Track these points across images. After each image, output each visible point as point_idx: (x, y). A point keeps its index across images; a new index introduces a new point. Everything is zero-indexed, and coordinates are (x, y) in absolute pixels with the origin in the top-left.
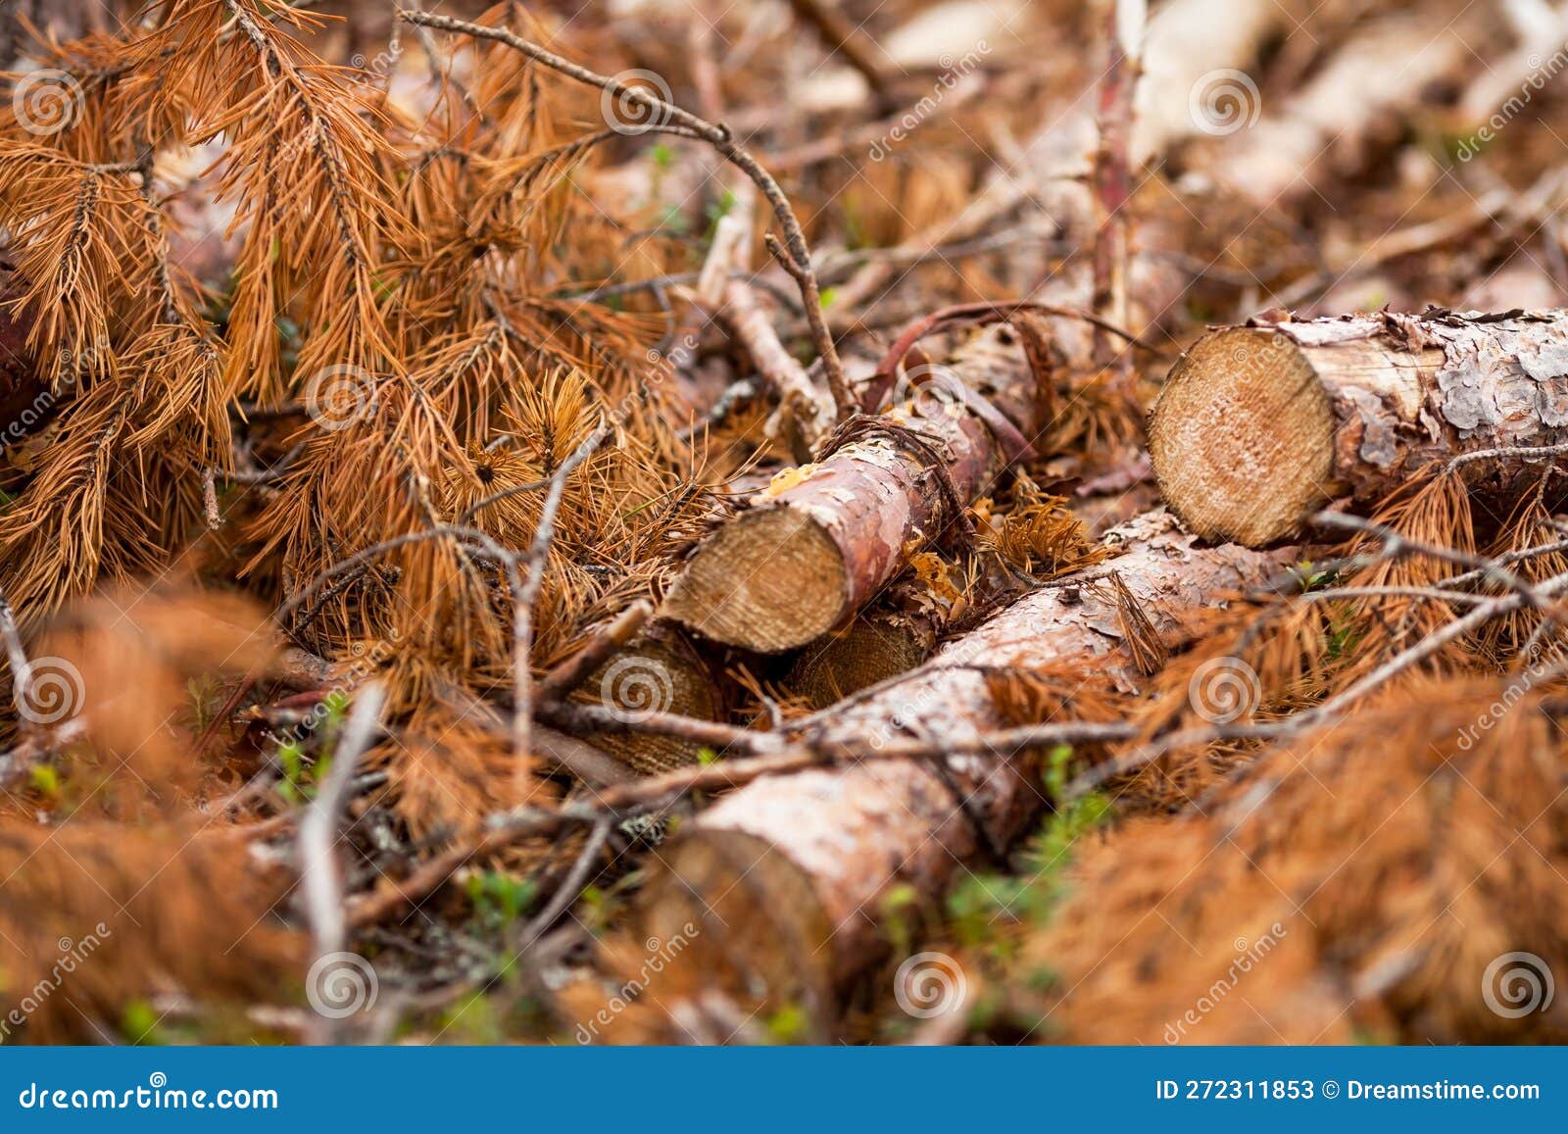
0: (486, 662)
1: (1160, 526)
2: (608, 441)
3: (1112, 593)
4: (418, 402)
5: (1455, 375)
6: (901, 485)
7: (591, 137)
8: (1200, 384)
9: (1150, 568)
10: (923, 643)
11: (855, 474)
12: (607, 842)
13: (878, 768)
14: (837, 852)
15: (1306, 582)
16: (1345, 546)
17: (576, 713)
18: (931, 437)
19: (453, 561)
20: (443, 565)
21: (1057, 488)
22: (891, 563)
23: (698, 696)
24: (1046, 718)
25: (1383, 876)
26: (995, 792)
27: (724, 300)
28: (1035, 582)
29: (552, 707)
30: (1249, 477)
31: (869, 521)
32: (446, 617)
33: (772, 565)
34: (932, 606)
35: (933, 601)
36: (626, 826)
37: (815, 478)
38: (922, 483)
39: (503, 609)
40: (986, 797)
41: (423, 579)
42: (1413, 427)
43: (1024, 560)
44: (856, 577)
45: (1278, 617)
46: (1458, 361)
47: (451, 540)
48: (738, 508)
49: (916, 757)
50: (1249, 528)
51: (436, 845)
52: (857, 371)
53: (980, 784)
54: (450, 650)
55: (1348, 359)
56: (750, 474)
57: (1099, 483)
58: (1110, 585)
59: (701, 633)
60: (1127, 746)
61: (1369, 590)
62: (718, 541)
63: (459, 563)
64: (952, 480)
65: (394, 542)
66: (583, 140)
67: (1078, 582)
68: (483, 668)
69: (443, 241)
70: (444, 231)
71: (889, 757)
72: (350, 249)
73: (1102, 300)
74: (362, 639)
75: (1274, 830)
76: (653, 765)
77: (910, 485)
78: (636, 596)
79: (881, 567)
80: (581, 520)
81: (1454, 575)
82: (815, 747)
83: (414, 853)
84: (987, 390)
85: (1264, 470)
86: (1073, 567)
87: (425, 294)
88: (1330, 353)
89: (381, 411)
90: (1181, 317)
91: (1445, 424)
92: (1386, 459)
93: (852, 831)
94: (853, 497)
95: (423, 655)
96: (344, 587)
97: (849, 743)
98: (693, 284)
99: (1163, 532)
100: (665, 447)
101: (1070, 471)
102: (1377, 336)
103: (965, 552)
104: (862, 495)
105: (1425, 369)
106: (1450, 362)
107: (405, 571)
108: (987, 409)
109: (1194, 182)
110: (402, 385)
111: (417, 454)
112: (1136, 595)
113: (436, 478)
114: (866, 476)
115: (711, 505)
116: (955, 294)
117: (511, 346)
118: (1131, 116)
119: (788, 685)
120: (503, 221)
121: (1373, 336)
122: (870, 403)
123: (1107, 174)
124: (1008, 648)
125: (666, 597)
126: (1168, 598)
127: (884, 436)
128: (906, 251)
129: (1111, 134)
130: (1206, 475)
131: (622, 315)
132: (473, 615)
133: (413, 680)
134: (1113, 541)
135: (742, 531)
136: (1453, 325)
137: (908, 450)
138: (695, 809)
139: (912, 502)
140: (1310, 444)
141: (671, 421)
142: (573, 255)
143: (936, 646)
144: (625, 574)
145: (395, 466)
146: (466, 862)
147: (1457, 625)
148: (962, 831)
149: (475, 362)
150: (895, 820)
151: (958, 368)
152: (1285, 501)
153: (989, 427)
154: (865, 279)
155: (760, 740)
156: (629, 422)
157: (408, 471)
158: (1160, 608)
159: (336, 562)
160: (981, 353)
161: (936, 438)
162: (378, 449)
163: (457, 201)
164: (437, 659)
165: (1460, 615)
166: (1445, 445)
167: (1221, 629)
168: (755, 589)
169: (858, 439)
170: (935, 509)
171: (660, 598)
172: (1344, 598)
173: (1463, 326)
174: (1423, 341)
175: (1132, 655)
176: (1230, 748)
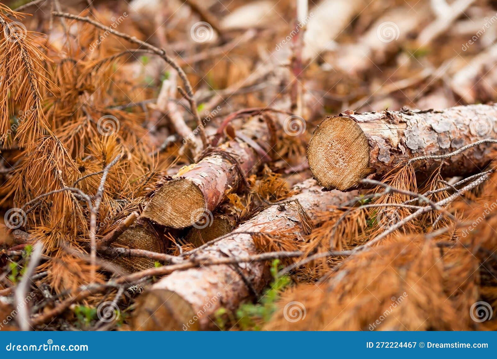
0: (82, 233)
1: (313, 184)
2: (125, 157)
3: (296, 206)
4: (58, 145)
5: (410, 131)
6: (224, 171)
7: (118, 54)
8: (324, 136)
9: (309, 198)
10: (232, 224)
11: (208, 167)
12: (123, 294)
13: (215, 268)
14: (200, 297)
15: (362, 202)
16: (374, 190)
17: (113, 250)
18: (235, 154)
19: (70, 199)
20: (67, 200)
21: (278, 171)
22: (221, 197)
23: (156, 244)
24: (273, 250)
25: (383, 302)
26: (255, 276)
27: (166, 108)
28: (270, 203)
29: (105, 248)
30: (341, 167)
31: (213, 183)
32: (68, 218)
33: (180, 199)
34: (235, 212)
35: (236, 210)
36: (130, 288)
37: (195, 169)
38: (231, 170)
39: (87, 215)
40: (253, 277)
41: (60, 205)
42: (396, 149)
43: (266, 196)
44: (208, 202)
45: (350, 214)
46: (411, 127)
47: (70, 192)
48: (168, 180)
49: (227, 264)
50: (341, 184)
51: (64, 296)
52: (211, 132)
53: (250, 273)
54: (70, 229)
55: (374, 127)
56: (174, 168)
57: (293, 169)
58: (295, 204)
59: (155, 222)
60: (300, 258)
61: (382, 205)
62: (161, 191)
63: (72, 199)
64: (242, 169)
65: (51, 192)
66: (116, 55)
67: (285, 203)
68: (81, 235)
69: (68, 90)
70: (68, 86)
71: (218, 264)
72: (35, 93)
73: (294, 107)
74: (41, 226)
75: (348, 287)
76: (140, 267)
77: (227, 171)
78: (133, 210)
79: (217, 199)
80: (116, 184)
81: (411, 199)
82: (193, 261)
83: (57, 299)
84: (254, 138)
85: (345, 164)
86: (283, 198)
87: (62, 108)
88: (367, 125)
89: (46, 148)
90: (322, 112)
91: (407, 148)
92: (387, 160)
93: (205, 289)
94: (207, 175)
95: (60, 231)
96: (34, 208)
97: (205, 259)
98: (155, 103)
99: (314, 186)
100: (145, 159)
101: (283, 165)
102: (384, 118)
103: (247, 193)
104: (210, 174)
105: (400, 130)
106: (408, 127)
107: (54, 202)
108: (254, 145)
109: (327, 66)
110: (53, 139)
111: (58, 163)
112: (304, 207)
113: (65, 171)
114: (212, 168)
115: (160, 179)
116: (246, 105)
117: (92, 125)
118: (303, 45)
119: (186, 239)
120: (88, 83)
121: (382, 119)
122: (215, 143)
123: (295, 64)
124: (260, 226)
125: (144, 210)
126: (315, 208)
127: (218, 154)
128: (229, 90)
129: (296, 51)
130: (327, 166)
131: (130, 114)
132: (77, 217)
133: (57, 239)
134: (297, 189)
135: (169, 187)
136: (409, 114)
137: (226, 159)
138: (153, 283)
139: (228, 177)
140: (361, 156)
141: (147, 150)
142: (114, 94)
143: (237, 225)
144: (130, 202)
145: (50, 167)
146: (74, 302)
147: (411, 216)
148: (244, 289)
149: (79, 131)
150: (220, 285)
151: (244, 131)
152: (353, 175)
153: (255, 151)
154: (215, 101)
155: (175, 259)
156: (132, 151)
157: (55, 169)
158: (313, 211)
159: (31, 199)
160: (252, 125)
161: (236, 155)
162: (45, 161)
163: (73, 76)
164: (66, 232)
165: (412, 212)
166: (407, 155)
167: (331, 219)
168: (174, 207)
169: (210, 155)
170: (236, 179)
171: (142, 211)
172: (374, 207)
173: (413, 115)
174: (399, 120)
175: (303, 227)
176: (336, 259)
